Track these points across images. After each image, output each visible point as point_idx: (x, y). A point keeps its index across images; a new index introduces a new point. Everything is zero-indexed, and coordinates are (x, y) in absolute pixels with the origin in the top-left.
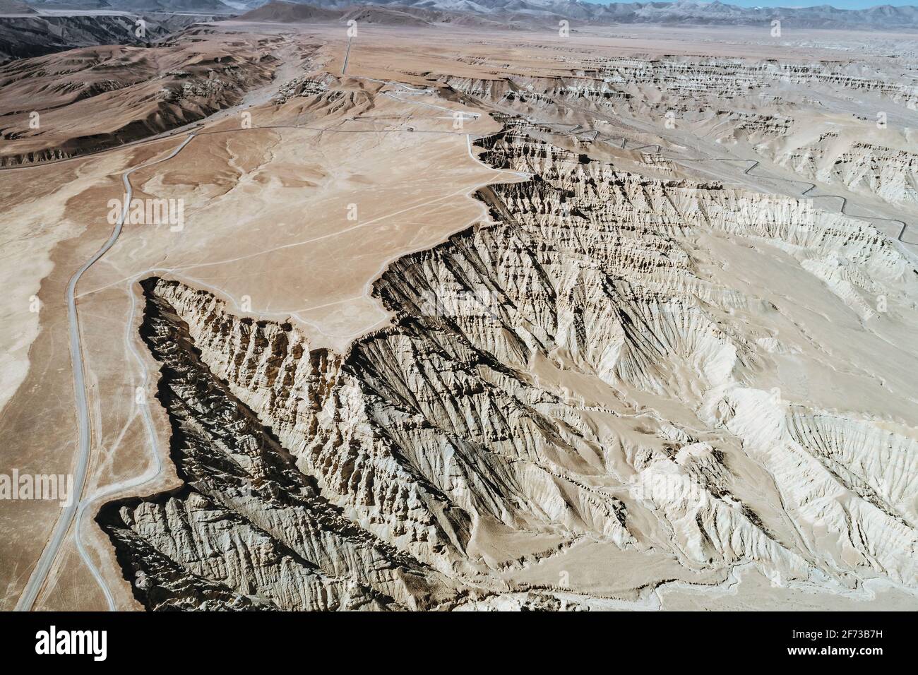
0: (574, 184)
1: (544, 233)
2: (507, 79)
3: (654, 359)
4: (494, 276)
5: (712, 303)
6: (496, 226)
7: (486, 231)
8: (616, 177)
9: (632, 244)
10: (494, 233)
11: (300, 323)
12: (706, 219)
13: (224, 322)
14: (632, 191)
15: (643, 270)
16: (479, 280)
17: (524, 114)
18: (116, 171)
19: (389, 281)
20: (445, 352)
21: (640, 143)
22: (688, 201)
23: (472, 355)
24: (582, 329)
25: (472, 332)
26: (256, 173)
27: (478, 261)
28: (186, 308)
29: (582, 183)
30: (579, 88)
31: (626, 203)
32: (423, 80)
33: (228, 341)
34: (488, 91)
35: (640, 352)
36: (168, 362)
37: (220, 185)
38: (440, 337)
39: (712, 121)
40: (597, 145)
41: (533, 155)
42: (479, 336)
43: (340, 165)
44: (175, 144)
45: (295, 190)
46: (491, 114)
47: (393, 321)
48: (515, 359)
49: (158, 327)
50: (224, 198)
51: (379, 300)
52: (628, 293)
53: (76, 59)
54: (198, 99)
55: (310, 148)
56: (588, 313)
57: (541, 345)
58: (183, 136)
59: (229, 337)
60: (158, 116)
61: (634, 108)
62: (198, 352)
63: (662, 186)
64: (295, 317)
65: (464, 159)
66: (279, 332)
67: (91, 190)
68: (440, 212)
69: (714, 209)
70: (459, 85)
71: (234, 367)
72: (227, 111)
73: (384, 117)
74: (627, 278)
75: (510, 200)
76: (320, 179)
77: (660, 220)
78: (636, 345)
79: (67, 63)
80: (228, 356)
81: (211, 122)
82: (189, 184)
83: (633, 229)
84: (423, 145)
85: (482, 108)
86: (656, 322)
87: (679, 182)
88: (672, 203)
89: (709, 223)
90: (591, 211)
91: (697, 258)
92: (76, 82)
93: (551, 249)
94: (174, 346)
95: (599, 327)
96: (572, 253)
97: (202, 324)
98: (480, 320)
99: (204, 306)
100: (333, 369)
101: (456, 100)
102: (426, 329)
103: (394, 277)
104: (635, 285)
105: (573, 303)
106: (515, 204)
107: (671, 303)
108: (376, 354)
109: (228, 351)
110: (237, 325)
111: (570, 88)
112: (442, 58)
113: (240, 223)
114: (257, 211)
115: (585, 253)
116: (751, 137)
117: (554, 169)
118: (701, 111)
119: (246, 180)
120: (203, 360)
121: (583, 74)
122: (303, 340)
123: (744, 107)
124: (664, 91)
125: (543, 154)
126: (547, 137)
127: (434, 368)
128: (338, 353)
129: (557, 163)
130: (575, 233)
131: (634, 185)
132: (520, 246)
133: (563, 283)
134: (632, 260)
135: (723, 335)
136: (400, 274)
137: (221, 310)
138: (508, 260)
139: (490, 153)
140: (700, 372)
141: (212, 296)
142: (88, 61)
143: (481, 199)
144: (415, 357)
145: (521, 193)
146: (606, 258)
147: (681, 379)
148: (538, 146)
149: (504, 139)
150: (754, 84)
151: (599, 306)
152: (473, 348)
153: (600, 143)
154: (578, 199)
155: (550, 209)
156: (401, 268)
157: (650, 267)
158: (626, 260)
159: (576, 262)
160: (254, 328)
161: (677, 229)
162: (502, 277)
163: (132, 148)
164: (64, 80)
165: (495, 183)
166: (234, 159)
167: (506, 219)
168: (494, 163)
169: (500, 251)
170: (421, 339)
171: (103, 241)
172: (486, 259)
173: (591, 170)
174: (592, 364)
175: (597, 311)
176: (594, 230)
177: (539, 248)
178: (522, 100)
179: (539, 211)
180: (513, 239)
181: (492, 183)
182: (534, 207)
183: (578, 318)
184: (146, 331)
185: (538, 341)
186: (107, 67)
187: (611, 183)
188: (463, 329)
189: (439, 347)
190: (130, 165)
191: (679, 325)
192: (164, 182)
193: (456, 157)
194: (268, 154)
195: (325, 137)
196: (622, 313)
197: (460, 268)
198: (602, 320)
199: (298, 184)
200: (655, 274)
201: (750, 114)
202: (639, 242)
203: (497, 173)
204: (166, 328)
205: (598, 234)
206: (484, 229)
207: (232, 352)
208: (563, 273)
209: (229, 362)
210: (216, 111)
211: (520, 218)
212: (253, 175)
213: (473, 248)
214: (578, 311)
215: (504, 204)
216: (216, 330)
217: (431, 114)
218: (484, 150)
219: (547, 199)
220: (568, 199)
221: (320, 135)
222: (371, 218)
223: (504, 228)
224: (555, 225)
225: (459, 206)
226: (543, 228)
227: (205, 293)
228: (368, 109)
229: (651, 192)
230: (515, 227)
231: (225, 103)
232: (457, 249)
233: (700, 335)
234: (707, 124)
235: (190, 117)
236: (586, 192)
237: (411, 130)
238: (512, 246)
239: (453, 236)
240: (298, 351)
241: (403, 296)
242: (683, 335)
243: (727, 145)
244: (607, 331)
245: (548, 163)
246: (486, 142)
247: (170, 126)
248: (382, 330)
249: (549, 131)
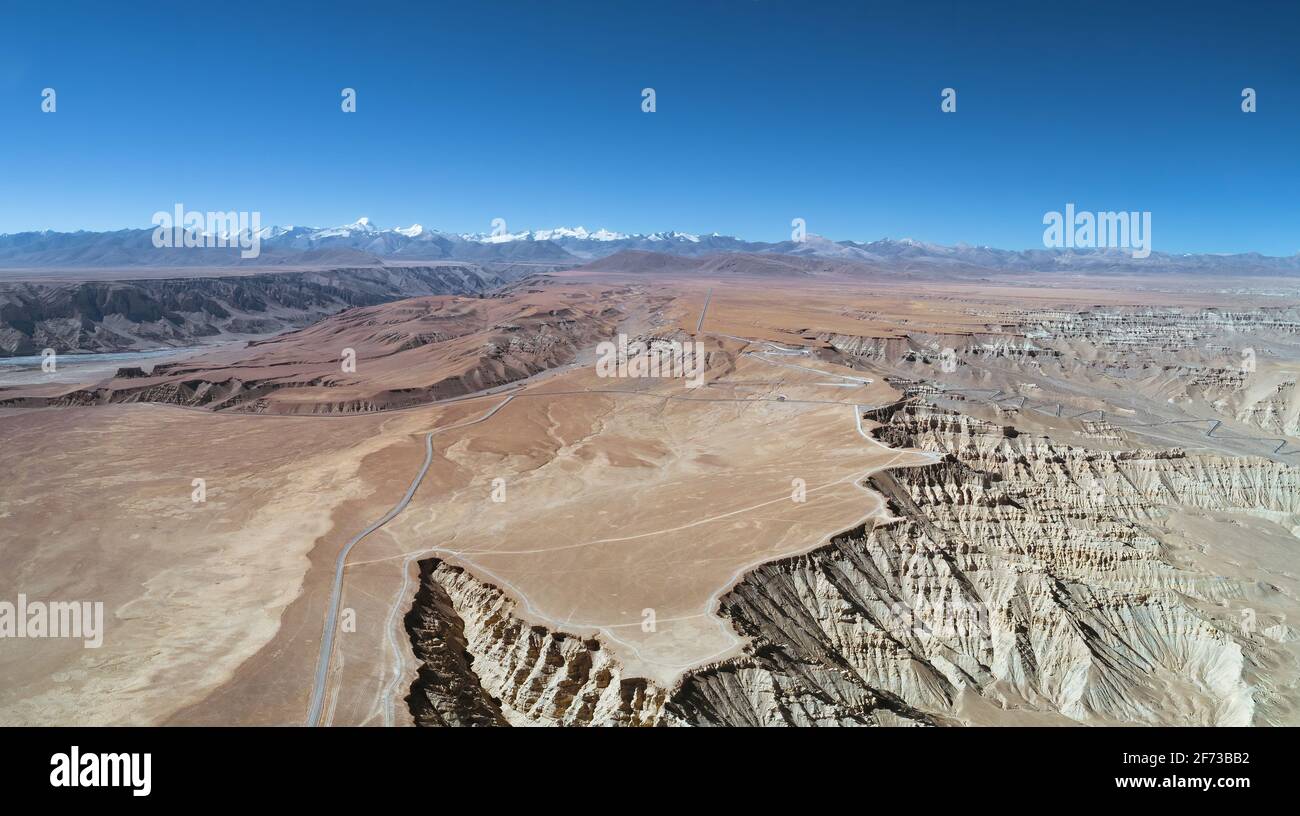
0: (1000, 464)
1: (964, 530)
2: (906, 336)
3: (1137, 679)
4: (896, 590)
5: (1200, 597)
6: (896, 524)
7: (883, 530)
8: (1054, 452)
9: (1083, 537)
10: (895, 533)
11: (612, 642)
12: (1173, 494)
13: (510, 627)
14: (1077, 468)
15: (1103, 568)
16: (874, 596)
17: (928, 378)
18: (422, 429)
19: (744, 595)
20: (824, 693)
21: (1080, 409)
22: (1147, 475)
23: (865, 697)
24: (1029, 652)
25: (865, 666)
26: (580, 446)
27: (873, 569)
28: (466, 602)
29: (1010, 463)
30: (997, 345)
31: (1071, 485)
32: (799, 339)
33: (510, 652)
34: (882, 351)
35: (1115, 673)
36: (430, 662)
37: (534, 457)
38: (817, 673)
39: (1160, 378)
40: (1026, 414)
41: (943, 429)
42: (877, 671)
43: (686, 441)
44: (489, 405)
45: (625, 471)
46: (886, 380)
47: (746, 649)
48: (933, 699)
49: (428, 619)
50: (536, 474)
51: (727, 620)
52: (1088, 600)
53: (407, 309)
54: (524, 356)
55: (650, 419)
56: (1036, 633)
57: (971, 679)
58: (501, 396)
59: (514, 647)
60: (477, 372)
61: (1067, 368)
62: (470, 658)
63: (1113, 459)
64: (606, 633)
65: (852, 437)
66: (581, 651)
67: (391, 447)
68: (820, 504)
69: (1181, 481)
70: (845, 344)
71: (513, 685)
72: (554, 371)
73: (747, 383)
74: (1084, 580)
75: (916, 489)
76: (659, 457)
77: (1116, 502)
78: (1108, 665)
79: (398, 313)
80: (507, 670)
81: (534, 383)
82: (499, 453)
83: (1084, 516)
84: (796, 419)
85: (874, 372)
86: (1132, 632)
87: (1132, 452)
88: (1128, 480)
89: (1177, 499)
90: (1026, 497)
91: (1171, 543)
92: (403, 332)
93: (975, 550)
94: (442, 645)
95: (1053, 648)
96: (1005, 554)
97: (482, 625)
98: (878, 650)
99: (487, 603)
100: (653, 707)
101: (841, 362)
102: (796, 662)
103: (751, 590)
104: (1096, 588)
105: (1013, 620)
106: (922, 493)
107: (1147, 605)
108: (718, 692)
109: (508, 664)
110: (525, 634)
111: (986, 346)
112: (825, 312)
113: (551, 506)
114: (574, 493)
115: (1023, 553)
116: (1206, 393)
117: (972, 446)
118: (1145, 367)
119: (565, 454)
120: (474, 669)
121: (1000, 330)
122: (613, 664)
123: (1192, 360)
124: (1099, 346)
125: (957, 428)
126: (960, 406)
127: (807, 714)
128: (661, 685)
129: (976, 439)
130: (1007, 528)
131: (1078, 460)
132: (932, 548)
133: (996, 594)
134: (1088, 557)
135: (1220, 633)
136: (760, 586)
137: (509, 611)
138: (915, 567)
139: (886, 429)
140: (1201, 685)
141: (501, 592)
142: (418, 311)
143: (875, 488)
144: (777, 699)
145: (930, 479)
146: (1053, 557)
147: (1178, 698)
148: (950, 418)
149: (904, 410)
150: (1198, 334)
151: (1049, 620)
152: (867, 688)
153: (1027, 411)
154: (1007, 483)
155: (970, 498)
156: (761, 579)
157: (1113, 562)
158: (1079, 556)
159: (1013, 566)
160: (548, 640)
161: (1139, 511)
162: (908, 590)
163: (443, 406)
164: (391, 330)
165: (894, 466)
166: (555, 427)
167: (911, 514)
168: (892, 441)
169: (904, 556)
170: (788, 676)
171: (391, 507)
172: (885, 567)
173: (1021, 445)
174: (1050, 697)
175: (1048, 628)
176: (1032, 522)
177: (958, 550)
178: (926, 361)
179: (956, 501)
180: (921, 540)
181: (891, 466)
182: (949, 497)
183: (1022, 639)
184: (412, 621)
185: (966, 674)
186: (436, 318)
187: (1048, 461)
188: (853, 663)
189: (816, 687)
190: (436, 425)
191: (1163, 631)
192: (469, 448)
193: (840, 434)
194: (597, 424)
195: (669, 406)
196: (1083, 626)
197: (847, 580)
198: (1056, 638)
199: (630, 462)
200: (1121, 571)
201: (1200, 368)
202: (1094, 533)
203: (896, 454)
204: (436, 621)
205: (1037, 527)
206: (880, 527)
207: (513, 666)
208: (995, 581)
209: (507, 678)
210: (541, 370)
211: (929, 511)
212: (574, 448)
213: (866, 552)
214: (1022, 630)
215: (907, 494)
216: (497, 635)
217: (807, 379)
218: (877, 425)
219: (965, 486)
220: (993, 483)
221: (663, 404)
222: (721, 512)
223: (909, 525)
224: (979, 519)
225: (844, 498)
226: (963, 524)
227: (493, 587)
228: (727, 373)
229: (1100, 468)
230: (923, 524)
231: (553, 361)
232: (842, 555)
233: (1191, 639)
234: (1153, 382)
235: (513, 376)
236: (1017, 474)
237: (782, 399)
238: (920, 549)
239: (837, 537)
240: (605, 679)
241: (764, 616)
242: (1170, 642)
243: (1181, 405)
244: (1065, 653)
245: (964, 439)
246: (880, 415)
247: (488, 384)
248: (730, 661)
249: (963, 399)
